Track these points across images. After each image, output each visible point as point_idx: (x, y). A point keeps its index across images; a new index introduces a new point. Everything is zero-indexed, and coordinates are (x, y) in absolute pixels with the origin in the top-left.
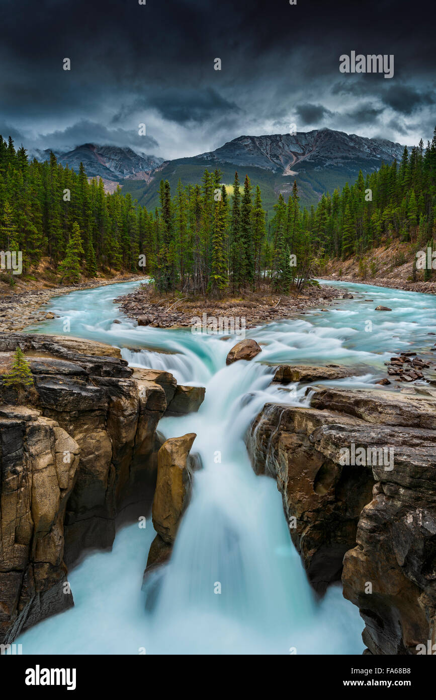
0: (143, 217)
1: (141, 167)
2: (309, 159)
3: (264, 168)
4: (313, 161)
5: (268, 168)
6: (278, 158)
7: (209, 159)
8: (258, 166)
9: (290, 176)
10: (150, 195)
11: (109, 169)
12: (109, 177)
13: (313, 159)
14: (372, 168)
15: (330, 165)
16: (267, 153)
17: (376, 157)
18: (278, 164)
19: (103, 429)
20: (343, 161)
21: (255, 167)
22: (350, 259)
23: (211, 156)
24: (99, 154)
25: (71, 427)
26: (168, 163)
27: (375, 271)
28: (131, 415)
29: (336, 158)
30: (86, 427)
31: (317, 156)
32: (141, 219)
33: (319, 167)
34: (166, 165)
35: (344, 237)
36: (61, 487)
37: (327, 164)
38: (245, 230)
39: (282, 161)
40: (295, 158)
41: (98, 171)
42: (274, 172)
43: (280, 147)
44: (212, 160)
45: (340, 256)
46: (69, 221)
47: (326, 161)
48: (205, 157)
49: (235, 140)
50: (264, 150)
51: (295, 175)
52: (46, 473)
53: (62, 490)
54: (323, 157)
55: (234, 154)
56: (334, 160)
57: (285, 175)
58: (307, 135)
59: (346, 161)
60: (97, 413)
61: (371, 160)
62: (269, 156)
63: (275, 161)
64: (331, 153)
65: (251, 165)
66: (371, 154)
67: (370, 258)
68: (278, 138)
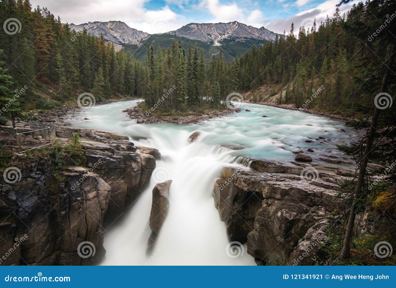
0: (137, 65)
1: (134, 37)
2: (228, 38)
3: (203, 41)
4: (229, 39)
5: (206, 41)
6: (211, 36)
7: (173, 34)
8: (200, 40)
9: (217, 47)
10: (140, 53)
11: (116, 38)
12: (116, 42)
13: (229, 38)
14: (260, 44)
15: (238, 41)
16: (205, 33)
17: (262, 39)
18: (211, 39)
19: (122, 178)
20: (245, 39)
21: (199, 40)
22: (248, 92)
23: (175, 33)
24: (110, 29)
25: (105, 178)
26: (150, 36)
27: (261, 99)
28: (137, 171)
29: (242, 38)
30: (113, 177)
31: (231, 36)
32: (136, 66)
33: (233, 42)
34: (149, 37)
35: (245, 80)
36: (102, 208)
37: (237, 41)
38: (195, 74)
39: (213, 38)
40: (220, 37)
41: (110, 39)
42: (209, 44)
43: (212, 30)
44: (175, 35)
45: (243, 90)
46: (95, 66)
47: (236, 39)
48: (171, 33)
49: (188, 25)
50: (203, 31)
51: (220, 46)
52: (93, 201)
53: (102, 210)
54: (235, 37)
55: (187, 33)
56: (240, 39)
57: (214, 45)
58: (226, 25)
59: (247, 40)
60: (118, 170)
61: (260, 40)
62: (206, 35)
63: (209, 37)
64: (239, 35)
65: (196, 39)
66: (259, 36)
67: (258, 92)
68: (211, 25)
